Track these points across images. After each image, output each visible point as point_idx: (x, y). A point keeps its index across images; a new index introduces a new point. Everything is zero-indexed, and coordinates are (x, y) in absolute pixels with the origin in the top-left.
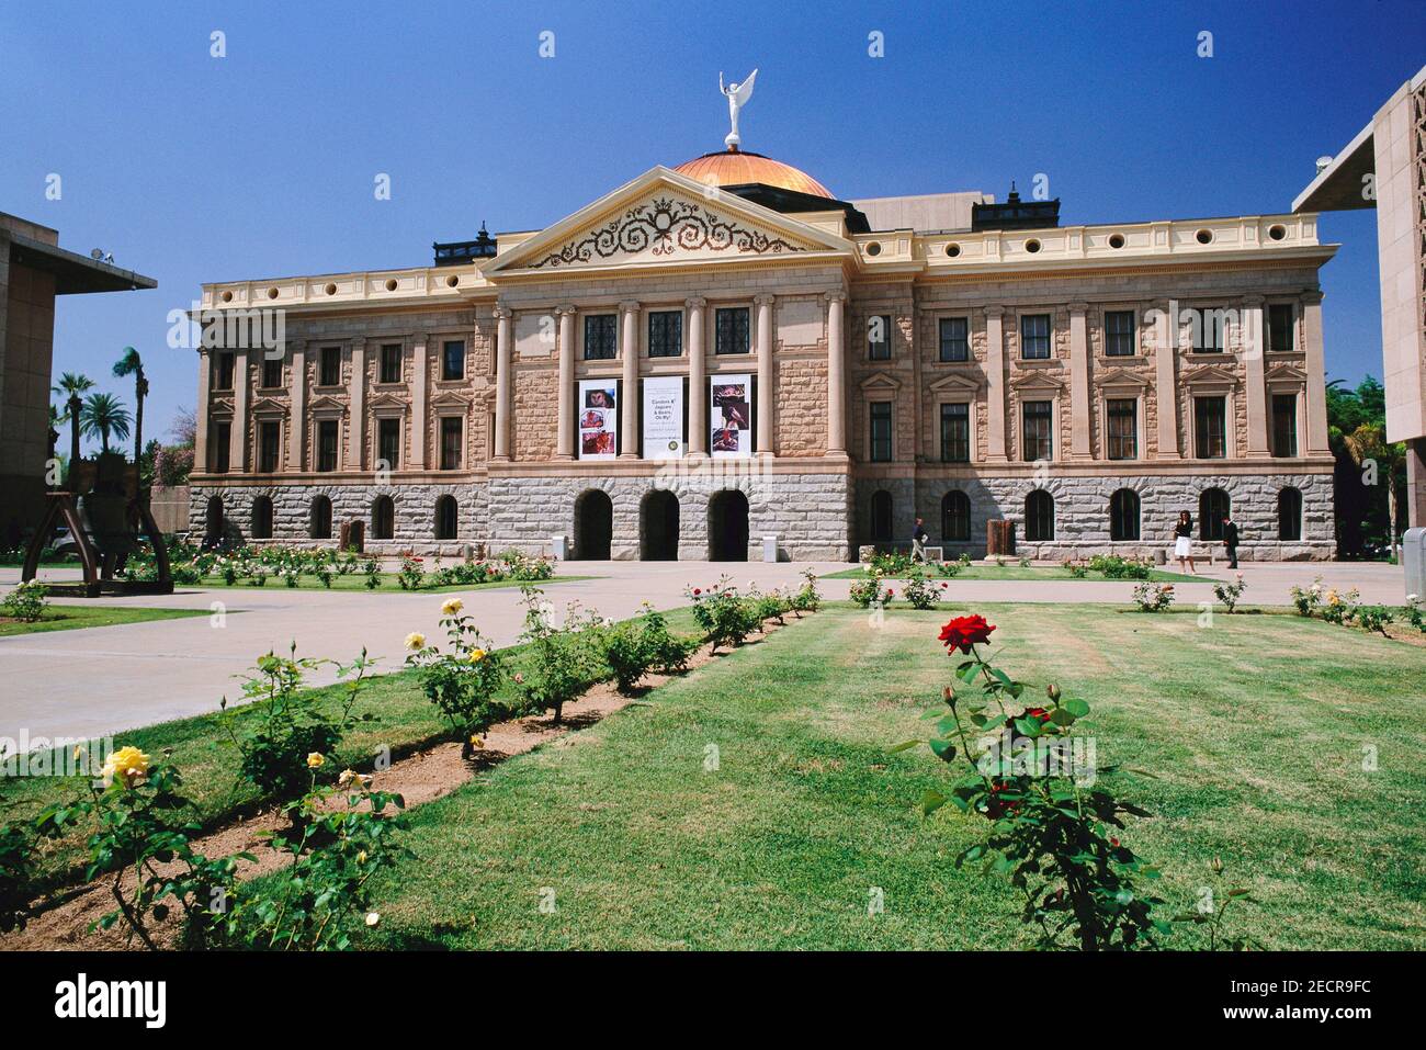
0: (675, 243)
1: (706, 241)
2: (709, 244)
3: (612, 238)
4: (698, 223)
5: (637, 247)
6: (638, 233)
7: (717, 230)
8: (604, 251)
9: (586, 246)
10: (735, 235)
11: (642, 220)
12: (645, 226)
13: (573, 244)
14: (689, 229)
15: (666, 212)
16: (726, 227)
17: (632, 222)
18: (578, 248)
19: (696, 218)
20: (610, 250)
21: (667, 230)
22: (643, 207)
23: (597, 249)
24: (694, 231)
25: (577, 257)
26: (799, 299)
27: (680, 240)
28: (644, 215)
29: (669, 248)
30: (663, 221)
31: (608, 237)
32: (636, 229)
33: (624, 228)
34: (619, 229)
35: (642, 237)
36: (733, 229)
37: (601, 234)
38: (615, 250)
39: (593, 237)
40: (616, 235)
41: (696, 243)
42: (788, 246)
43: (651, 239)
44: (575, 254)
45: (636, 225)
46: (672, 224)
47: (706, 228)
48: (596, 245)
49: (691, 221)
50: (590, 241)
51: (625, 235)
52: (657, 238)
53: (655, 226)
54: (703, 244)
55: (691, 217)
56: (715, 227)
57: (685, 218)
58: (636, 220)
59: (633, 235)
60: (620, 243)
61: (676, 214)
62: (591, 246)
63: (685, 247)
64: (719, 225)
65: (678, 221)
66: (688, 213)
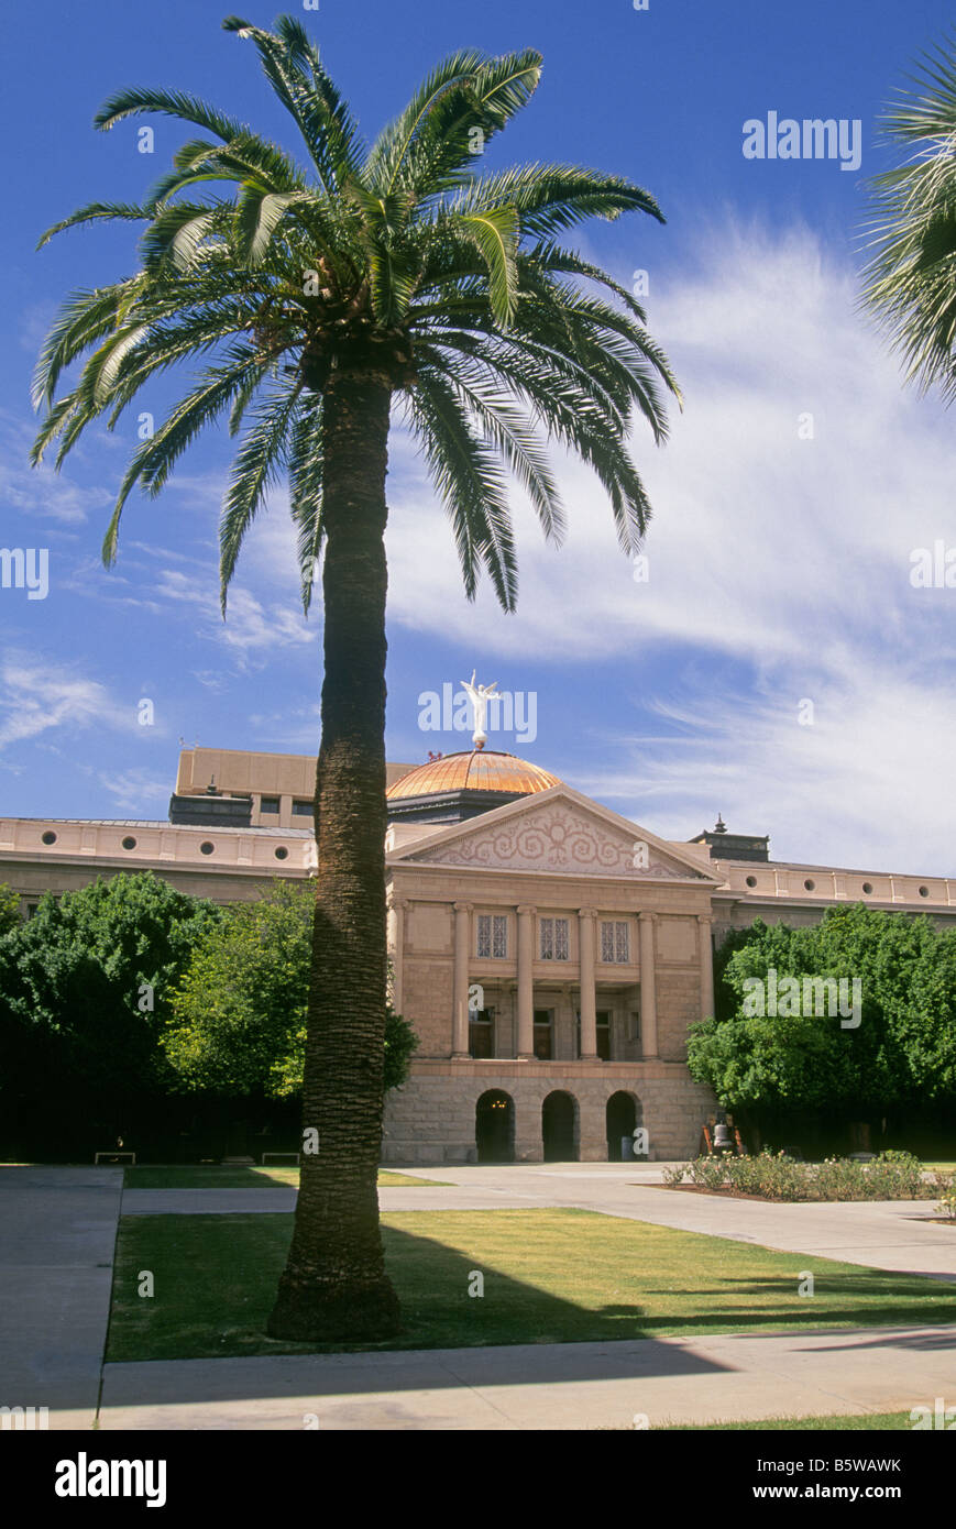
0: (569, 855)
1: (596, 857)
2: (600, 861)
3: (511, 843)
4: (587, 839)
5: (534, 854)
6: (535, 840)
7: (607, 848)
8: (503, 854)
9: (484, 846)
10: (622, 855)
11: (538, 830)
12: (541, 834)
13: (472, 842)
14: (581, 844)
15: (560, 825)
16: (614, 846)
17: (529, 830)
18: (477, 847)
19: (587, 835)
20: (508, 853)
21: (563, 842)
22: (540, 817)
23: (495, 852)
24: (586, 846)
25: (476, 856)
26: (675, 918)
27: (573, 852)
28: (540, 825)
29: (564, 859)
30: (558, 834)
31: (507, 841)
32: (531, 837)
33: (521, 834)
34: (516, 835)
35: (539, 846)
36: (621, 849)
37: (499, 837)
38: (513, 854)
39: (492, 839)
40: (514, 840)
41: (588, 857)
42: (668, 871)
43: (547, 848)
44: (473, 853)
45: (533, 832)
46: (565, 837)
47: (597, 845)
48: (495, 848)
49: (583, 837)
50: (488, 842)
51: (522, 842)
52: (552, 848)
53: (550, 836)
54: (594, 859)
55: (583, 833)
56: (604, 845)
57: (578, 833)
58: (532, 828)
59: (529, 842)
60: (517, 848)
61: (569, 827)
62: (491, 847)
63: (578, 859)
64: (608, 844)
65: (570, 836)
66: (580, 828)
